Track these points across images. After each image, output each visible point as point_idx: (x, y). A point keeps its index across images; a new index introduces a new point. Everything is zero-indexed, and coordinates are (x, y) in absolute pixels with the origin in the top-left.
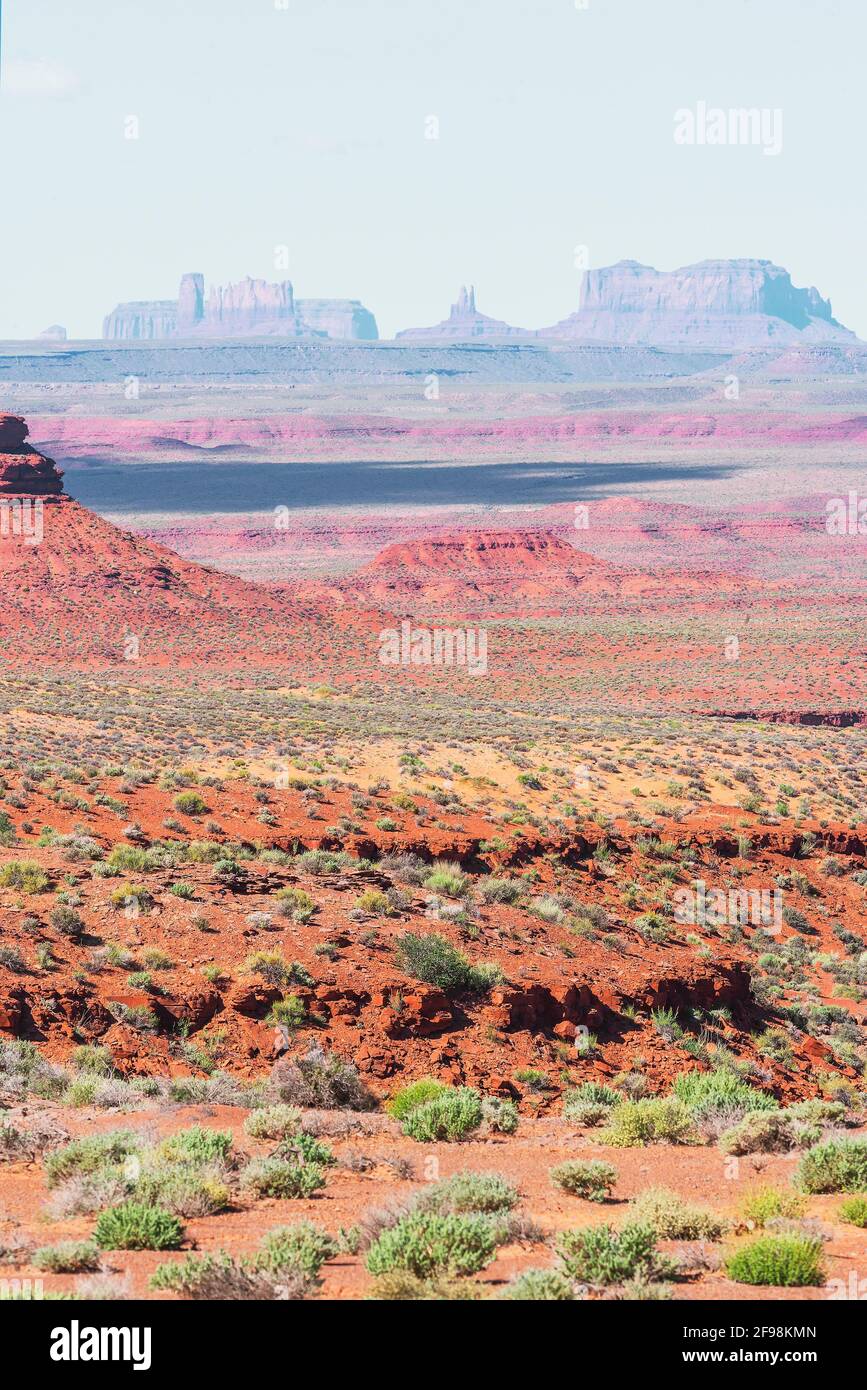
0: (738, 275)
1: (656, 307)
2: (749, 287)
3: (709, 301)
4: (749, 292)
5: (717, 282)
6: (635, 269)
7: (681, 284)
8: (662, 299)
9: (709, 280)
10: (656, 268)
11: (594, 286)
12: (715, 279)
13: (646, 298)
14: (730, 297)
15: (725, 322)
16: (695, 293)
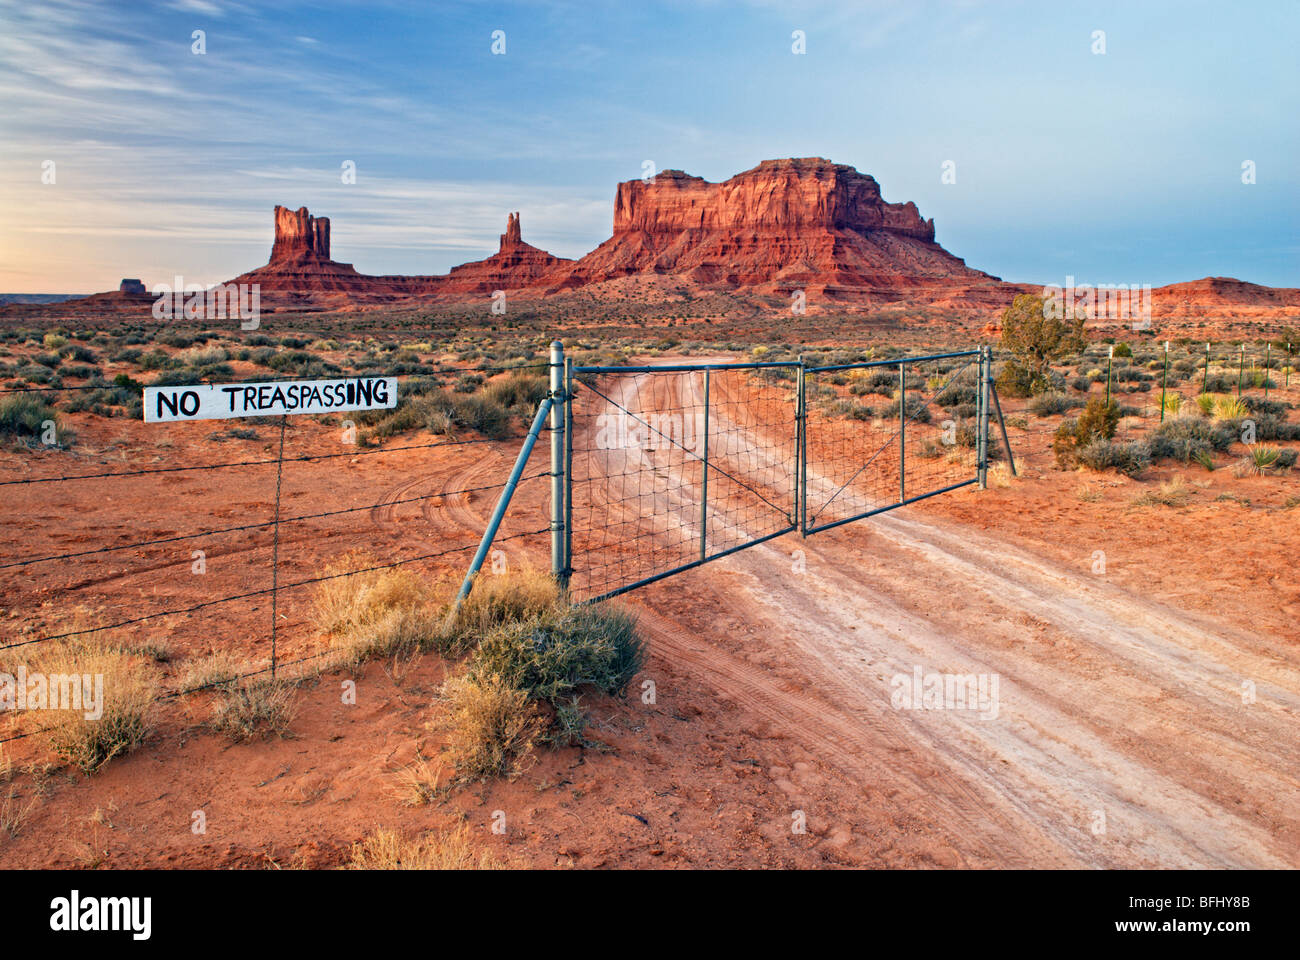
0: (799, 177)
1: (698, 225)
2: (813, 192)
3: (759, 214)
4: (813, 199)
5: (772, 185)
6: (679, 179)
7: (728, 193)
8: (707, 216)
9: (761, 186)
10: (706, 179)
11: (626, 202)
12: (768, 184)
13: (688, 214)
14: (787, 206)
15: (777, 240)
16: (743, 204)
